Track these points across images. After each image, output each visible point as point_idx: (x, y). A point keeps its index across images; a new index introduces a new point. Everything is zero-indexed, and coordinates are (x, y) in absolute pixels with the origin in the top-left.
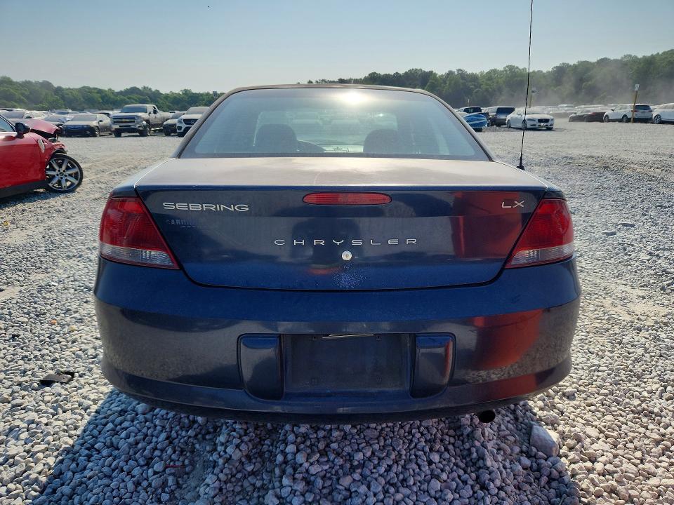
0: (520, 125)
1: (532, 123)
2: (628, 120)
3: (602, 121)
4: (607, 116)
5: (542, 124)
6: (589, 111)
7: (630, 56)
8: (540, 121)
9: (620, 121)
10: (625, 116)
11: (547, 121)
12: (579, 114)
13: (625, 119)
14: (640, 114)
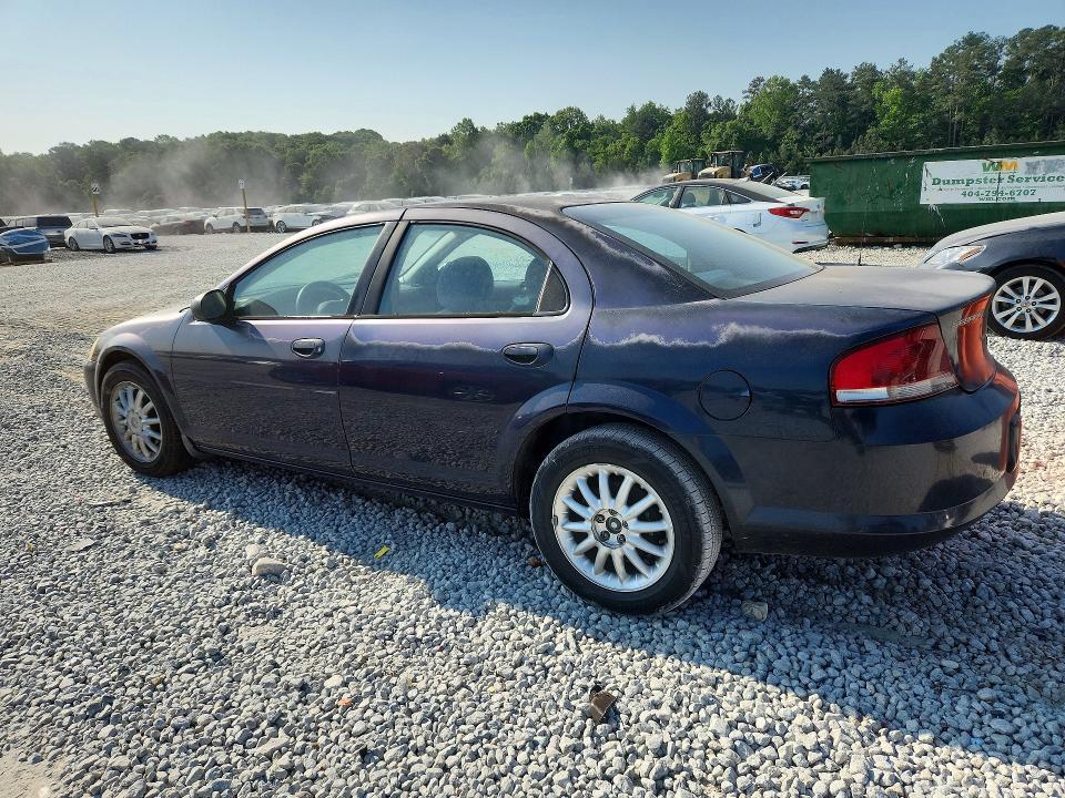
0: (100, 245)
1: (123, 240)
2: (244, 230)
3: (202, 232)
4: (209, 225)
5: (140, 241)
6: (178, 219)
7: (167, 137)
8: (135, 236)
9: (231, 231)
10: (236, 223)
11: (145, 236)
12: (163, 223)
13: (237, 228)
14: (254, 221)
